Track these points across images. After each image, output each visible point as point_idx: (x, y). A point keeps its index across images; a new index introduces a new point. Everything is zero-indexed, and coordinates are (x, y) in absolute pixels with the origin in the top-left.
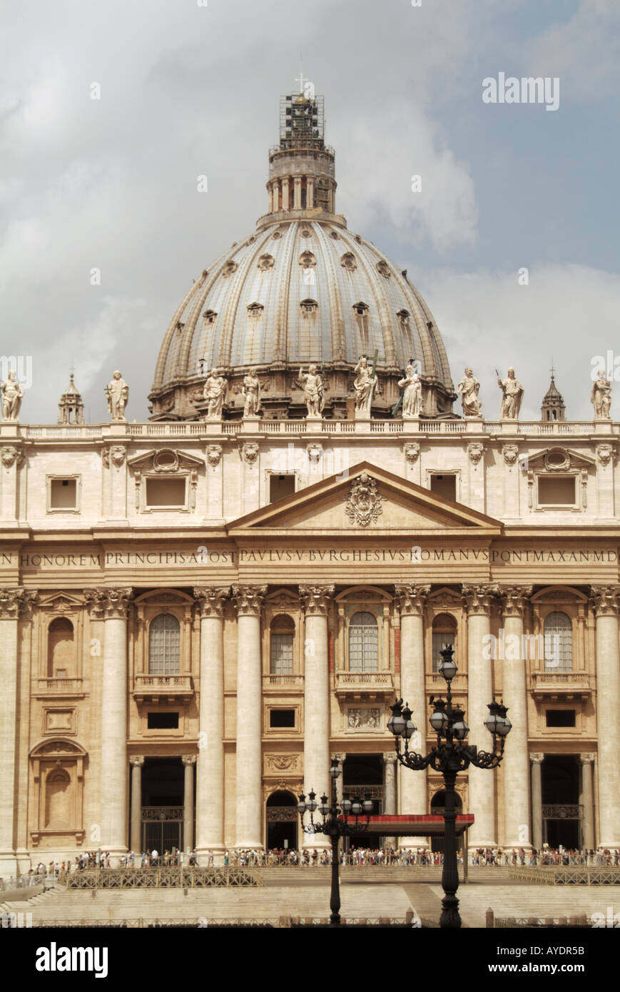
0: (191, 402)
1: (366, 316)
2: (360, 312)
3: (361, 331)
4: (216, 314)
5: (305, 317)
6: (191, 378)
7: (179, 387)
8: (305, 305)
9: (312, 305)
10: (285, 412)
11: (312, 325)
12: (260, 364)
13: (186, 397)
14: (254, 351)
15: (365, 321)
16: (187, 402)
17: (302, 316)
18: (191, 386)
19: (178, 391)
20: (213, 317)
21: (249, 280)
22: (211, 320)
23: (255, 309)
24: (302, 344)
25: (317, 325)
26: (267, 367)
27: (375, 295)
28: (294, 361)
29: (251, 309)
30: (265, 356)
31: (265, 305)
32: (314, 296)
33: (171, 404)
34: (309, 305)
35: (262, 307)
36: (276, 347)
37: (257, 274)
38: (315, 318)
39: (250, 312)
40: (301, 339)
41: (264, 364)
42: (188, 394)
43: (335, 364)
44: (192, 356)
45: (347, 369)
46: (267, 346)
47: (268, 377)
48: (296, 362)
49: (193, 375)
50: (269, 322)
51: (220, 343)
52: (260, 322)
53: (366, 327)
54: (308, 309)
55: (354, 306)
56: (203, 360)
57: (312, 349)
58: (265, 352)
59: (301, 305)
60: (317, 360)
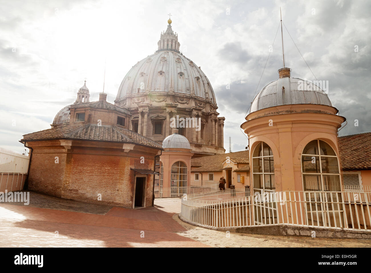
0: (133, 103)
1: (199, 81)
2: (197, 80)
3: (198, 86)
4: (145, 74)
6: (134, 95)
7: (129, 98)
10: (175, 110)
11: (183, 81)
12: (163, 92)
13: (131, 102)
14: (161, 87)
15: (199, 83)
17: (179, 77)
18: (134, 97)
19: (128, 99)
21: (157, 64)
22: (142, 76)
23: (161, 73)
24: (179, 87)
25: (184, 81)
26: (166, 93)
27: (201, 76)
28: (177, 92)
29: (160, 73)
30: (166, 89)
31: (165, 72)
32: (183, 71)
33: (124, 104)
34: (181, 74)
35: (164, 72)
36: (170, 86)
37: (160, 62)
38: (183, 79)
39: (159, 74)
40: (179, 85)
41: (165, 92)
42: (132, 101)
43: (191, 95)
44: (134, 88)
45: (196, 98)
46: (166, 86)
47: (166, 97)
48: (177, 93)
49: (135, 94)
50: (166, 78)
51: (147, 83)
52: (163, 77)
53: (200, 85)
54: (181, 76)
55: (196, 78)
56: (139, 89)
57: (183, 89)
58: (166, 88)
59: (178, 74)
60: (185, 93)
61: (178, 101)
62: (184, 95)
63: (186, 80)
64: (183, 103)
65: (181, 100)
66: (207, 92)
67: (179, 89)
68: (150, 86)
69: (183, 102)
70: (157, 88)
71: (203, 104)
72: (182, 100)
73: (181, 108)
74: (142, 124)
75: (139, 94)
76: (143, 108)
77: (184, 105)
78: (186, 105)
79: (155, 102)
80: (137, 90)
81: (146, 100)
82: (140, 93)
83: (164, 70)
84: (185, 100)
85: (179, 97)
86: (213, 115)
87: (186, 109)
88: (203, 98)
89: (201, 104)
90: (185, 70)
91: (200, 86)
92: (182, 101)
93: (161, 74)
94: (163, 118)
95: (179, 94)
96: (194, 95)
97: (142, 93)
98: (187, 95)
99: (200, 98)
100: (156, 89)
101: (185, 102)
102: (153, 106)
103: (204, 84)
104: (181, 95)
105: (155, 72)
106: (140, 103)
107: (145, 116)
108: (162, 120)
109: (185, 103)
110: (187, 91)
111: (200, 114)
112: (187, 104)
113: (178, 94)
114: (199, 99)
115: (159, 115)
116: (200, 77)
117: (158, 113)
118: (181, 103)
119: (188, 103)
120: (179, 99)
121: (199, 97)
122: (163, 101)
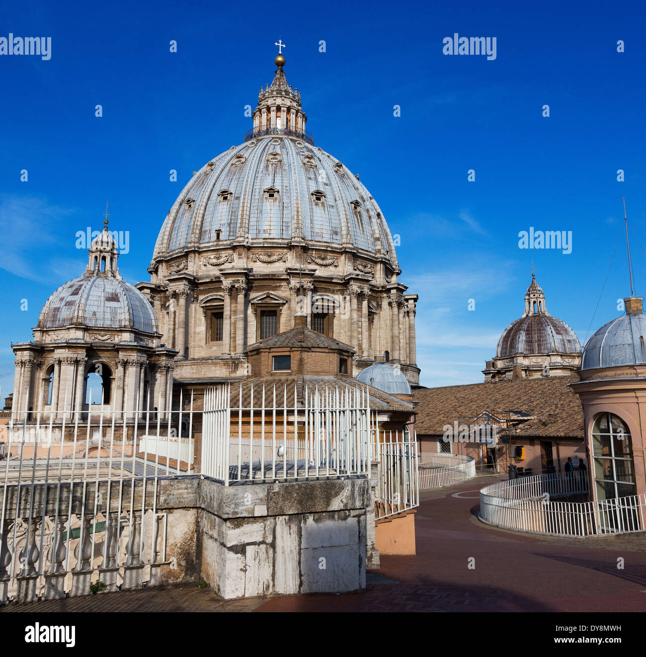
0: (206, 266)
1: (359, 212)
2: (355, 208)
3: (358, 223)
4: (231, 194)
5: (316, 205)
6: (206, 245)
7: (194, 252)
8: (316, 195)
9: (322, 196)
10: (310, 282)
11: (323, 211)
12: (278, 239)
13: (200, 262)
14: (272, 227)
15: (360, 216)
16: (200, 265)
17: (313, 203)
18: (206, 251)
19: (192, 255)
20: (229, 196)
21: (261, 170)
22: (225, 198)
23: (271, 192)
24: (316, 226)
25: (327, 212)
26: (286, 241)
27: (362, 198)
28: (310, 239)
29: (268, 192)
30: (284, 232)
31: (280, 191)
32: (322, 189)
33: (181, 267)
34: (318, 195)
35: (278, 192)
36: (296, 226)
37: (267, 166)
38: (324, 207)
39: (267, 195)
40: (315, 222)
41: (283, 239)
42: (202, 259)
43: (345, 246)
44: (206, 227)
45: (355, 251)
46: (284, 224)
47: (286, 250)
48: (312, 241)
49: (209, 242)
50: (285, 205)
51: (240, 217)
52: (277, 203)
53: (361, 220)
54: (318, 199)
55: (352, 203)
56: (220, 230)
57: (324, 231)
58: (284, 228)
59: (312, 194)
60: (329, 241)
61: (313, 261)
62: (327, 247)
63: (331, 210)
64: (326, 266)
65: (319, 257)
66: (378, 236)
67: (316, 230)
68: (247, 226)
69: (325, 262)
70: (264, 231)
71: (369, 266)
72: (323, 256)
73: (322, 277)
74: (232, 317)
75: (220, 243)
76: (234, 279)
77: (327, 269)
78: (332, 268)
79: (259, 263)
80: (214, 235)
81: (240, 258)
82: (222, 241)
83: (278, 187)
84: (329, 257)
85: (316, 250)
86: (394, 291)
87: (332, 278)
88: (370, 252)
89: (365, 267)
90: (326, 184)
91: (362, 224)
92: (323, 259)
93: (271, 196)
94: (281, 302)
95: (316, 243)
96: (351, 246)
97: (228, 242)
98: (334, 245)
99: (363, 252)
100: (262, 232)
101: (331, 261)
102: (254, 273)
103: (370, 217)
104: (320, 246)
105: (257, 190)
106: (223, 264)
107: (239, 296)
108: (279, 305)
109: (330, 265)
110: (334, 237)
111: (366, 291)
112: (336, 266)
113: (313, 243)
114: (362, 254)
115: (272, 294)
116: (360, 200)
117: (270, 290)
118: (321, 265)
119: (336, 264)
120: (317, 256)
121: (361, 249)
122: (278, 260)
